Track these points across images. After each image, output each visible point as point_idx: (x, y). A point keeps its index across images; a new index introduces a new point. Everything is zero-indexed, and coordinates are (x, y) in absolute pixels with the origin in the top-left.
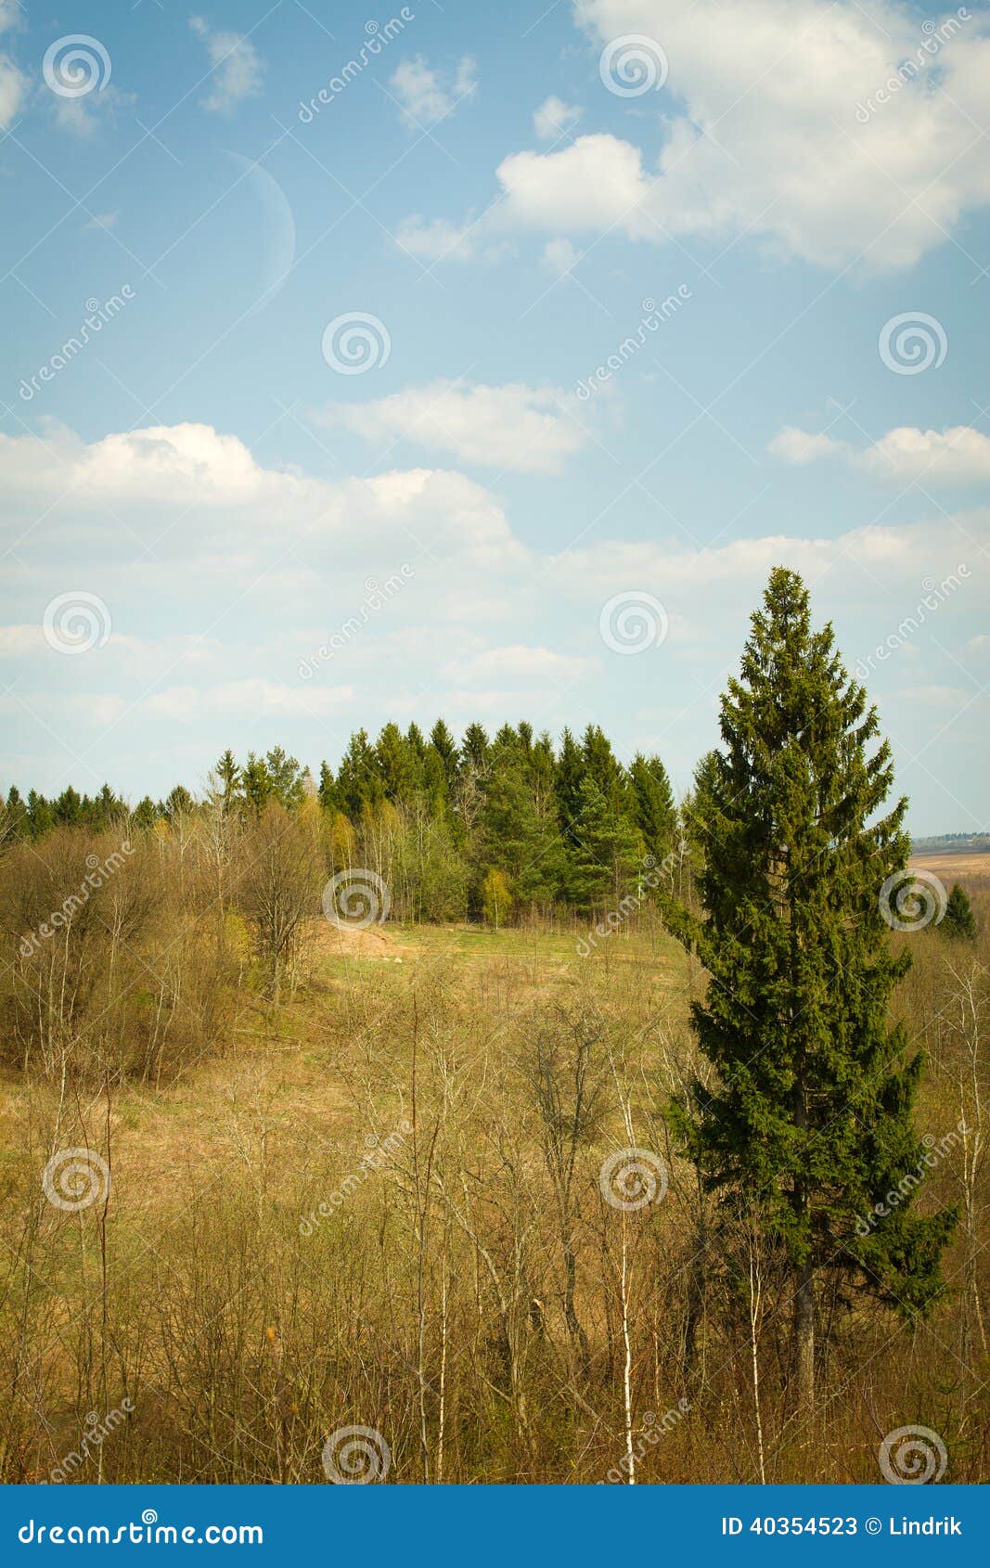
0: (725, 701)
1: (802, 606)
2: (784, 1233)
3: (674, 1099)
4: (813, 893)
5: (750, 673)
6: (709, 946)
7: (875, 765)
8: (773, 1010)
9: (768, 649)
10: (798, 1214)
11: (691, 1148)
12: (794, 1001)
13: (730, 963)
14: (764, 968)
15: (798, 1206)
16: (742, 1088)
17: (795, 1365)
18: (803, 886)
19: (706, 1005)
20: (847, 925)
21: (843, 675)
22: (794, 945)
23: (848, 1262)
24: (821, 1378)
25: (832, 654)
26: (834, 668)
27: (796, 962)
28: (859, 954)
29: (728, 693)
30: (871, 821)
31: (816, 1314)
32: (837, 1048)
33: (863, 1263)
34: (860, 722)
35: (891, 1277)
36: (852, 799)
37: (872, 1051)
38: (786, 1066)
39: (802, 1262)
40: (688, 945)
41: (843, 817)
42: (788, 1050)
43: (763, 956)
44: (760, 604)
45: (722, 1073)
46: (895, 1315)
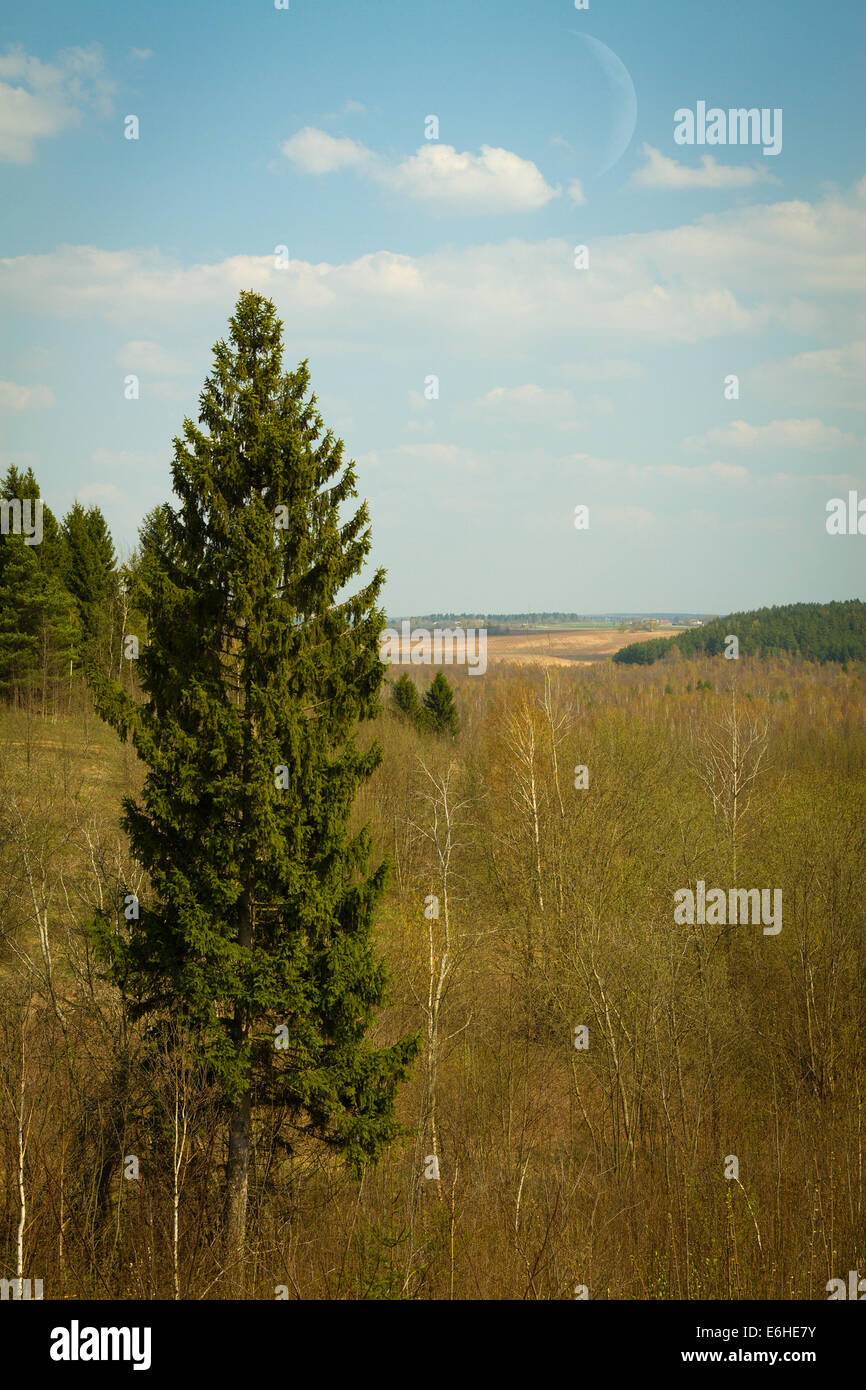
0: (179, 446)
1: (274, 340)
2: (219, 1066)
3: (99, 911)
4: (272, 676)
5: (209, 415)
6: (147, 735)
7: (351, 530)
8: (220, 811)
9: (232, 388)
10: (237, 1046)
11: (116, 969)
12: (245, 801)
13: (172, 754)
14: (212, 761)
15: (237, 1036)
16: (180, 900)
17: (225, 1216)
18: (260, 666)
19: (142, 803)
20: (309, 714)
21: (319, 423)
22: (248, 736)
23: (293, 1101)
24: (253, 1233)
25: (306, 398)
26: (308, 415)
27: (248, 755)
28: (321, 749)
29: (182, 437)
30: (343, 596)
31: (252, 1161)
32: (291, 856)
33: (307, 1101)
34: (335, 480)
35: (339, 1117)
36: (322, 568)
37: (330, 859)
38: (231, 876)
39: (237, 1100)
40: (123, 735)
41: (311, 589)
42: (235, 856)
43: (211, 747)
44: (225, 334)
45: (156, 883)
46: (341, 1159)
